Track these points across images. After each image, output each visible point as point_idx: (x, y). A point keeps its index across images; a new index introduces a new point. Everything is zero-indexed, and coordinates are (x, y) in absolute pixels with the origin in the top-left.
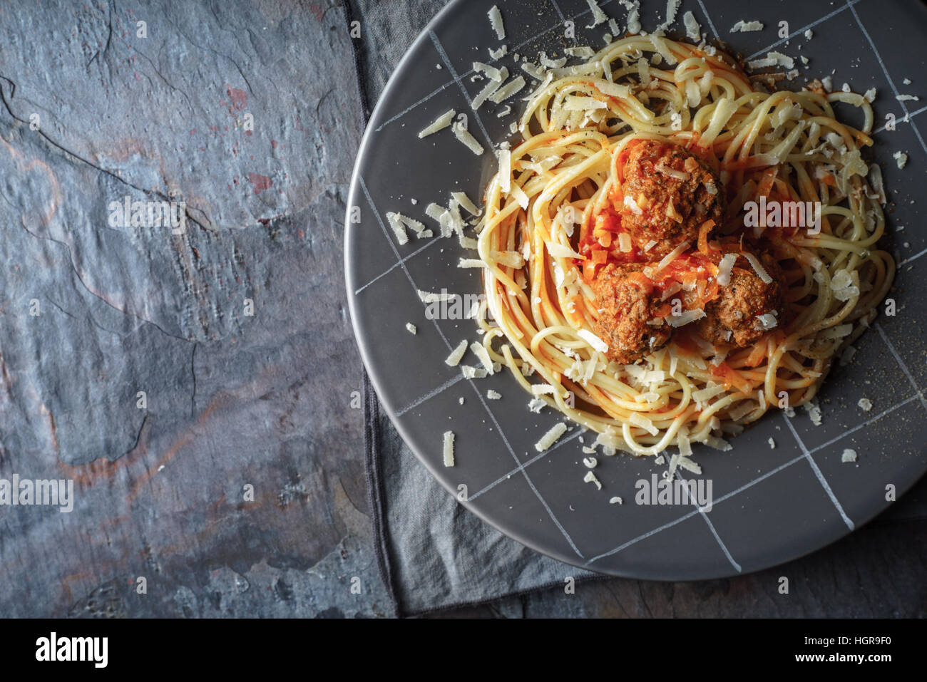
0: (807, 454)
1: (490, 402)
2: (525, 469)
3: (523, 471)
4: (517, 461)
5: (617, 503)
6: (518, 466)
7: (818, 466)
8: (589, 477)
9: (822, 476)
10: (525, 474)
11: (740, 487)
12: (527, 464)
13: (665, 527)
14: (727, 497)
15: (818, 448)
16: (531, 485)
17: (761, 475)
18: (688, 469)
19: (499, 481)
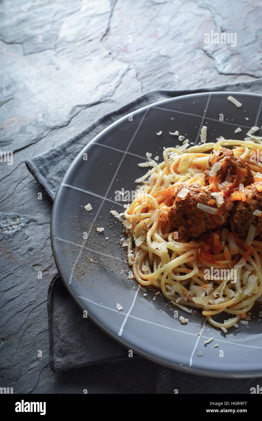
0: (105, 198)
1: (237, 127)
2: (202, 118)
3: (202, 117)
4: (207, 118)
5: (158, 132)
6: (205, 117)
7: (96, 197)
8: (177, 133)
9: (92, 194)
10: (200, 117)
11: (119, 170)
12: (203, 120)
13: (133, 138)
14: (121, 164)
15: (103, 203)
16: (195, 115)
17: (115, 180)
18: (144, 163)
19: (207, 107)
